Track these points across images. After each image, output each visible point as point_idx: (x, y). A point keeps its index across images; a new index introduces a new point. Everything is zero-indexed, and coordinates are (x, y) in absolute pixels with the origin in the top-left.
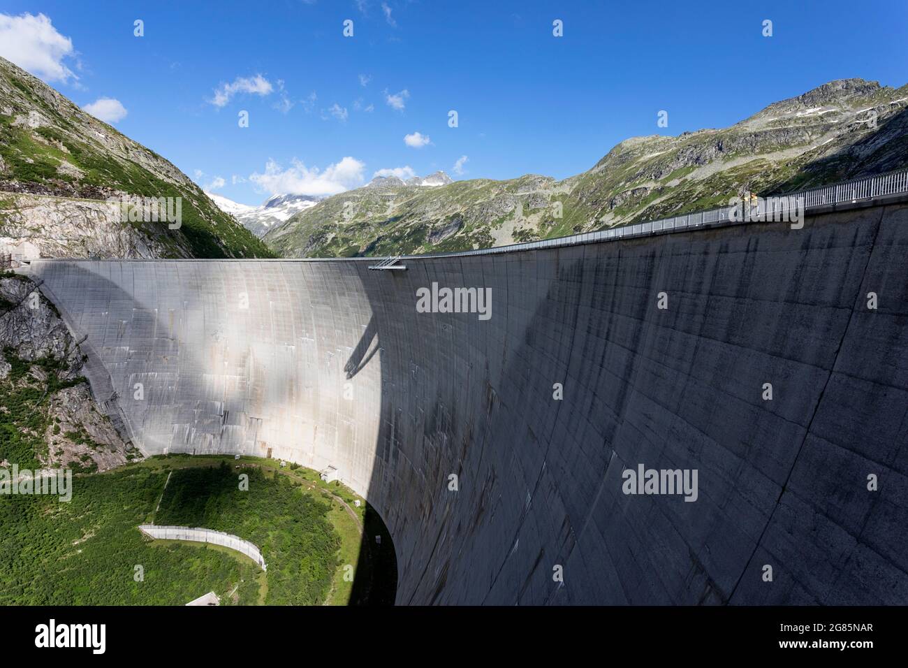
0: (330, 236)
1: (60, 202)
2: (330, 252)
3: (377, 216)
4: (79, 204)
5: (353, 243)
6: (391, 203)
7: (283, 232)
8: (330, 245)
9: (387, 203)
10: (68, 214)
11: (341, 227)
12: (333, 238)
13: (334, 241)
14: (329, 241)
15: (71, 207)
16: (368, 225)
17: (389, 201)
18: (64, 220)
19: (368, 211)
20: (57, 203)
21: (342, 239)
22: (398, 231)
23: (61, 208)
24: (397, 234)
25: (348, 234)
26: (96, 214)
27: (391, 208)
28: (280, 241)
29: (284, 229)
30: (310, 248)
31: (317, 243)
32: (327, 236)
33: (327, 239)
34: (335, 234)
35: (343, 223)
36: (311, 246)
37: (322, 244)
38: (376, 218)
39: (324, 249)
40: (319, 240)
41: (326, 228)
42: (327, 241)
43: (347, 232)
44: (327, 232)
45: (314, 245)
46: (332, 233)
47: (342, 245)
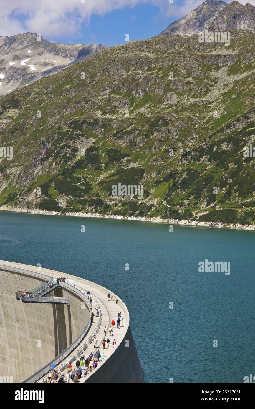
0: (84, 145)
2: (79, 180)
3: (187, 104)
5: (129, 162)
6: (221, 74)
8: (80, 164)
9: (214, 74)
11: (106, 125)
12: (90, 150)
14: (79, 156)
16: (166, 123)
17: (218, 68)
19: (167, 89)
21: (108, 152)
22: (229, 139)
24: (224, 147)
25: (120, 142)
27: (221, 83)
30: (39, 167)
31: (54, 159)
32: (77, 144)
33: (76, 150)
34: (94, 141)
35: (113, 117)
36: (42, 164)
37: (66, 162)
38: (184, 108)
39: (67, 173)
40: (59, 153)
41: (77, 125)
42: (74, 156)
43: (119, 138)
44: (79, 136)
45: (48, 163)
46: (87, 138)
47: (107, 165)
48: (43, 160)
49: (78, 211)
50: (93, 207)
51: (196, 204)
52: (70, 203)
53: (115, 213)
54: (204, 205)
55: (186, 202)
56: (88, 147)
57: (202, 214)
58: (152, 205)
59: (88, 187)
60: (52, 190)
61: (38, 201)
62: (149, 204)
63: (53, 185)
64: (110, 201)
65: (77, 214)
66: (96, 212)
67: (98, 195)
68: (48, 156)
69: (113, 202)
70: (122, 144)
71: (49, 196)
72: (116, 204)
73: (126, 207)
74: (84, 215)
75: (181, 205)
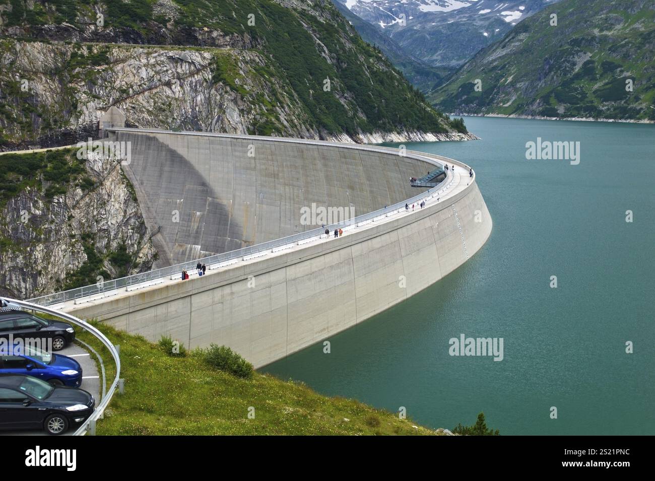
0: (580, 61)
1: (151, 53)
2: (576, 89)
4: (171, 54)
5: (621, 72)
7: (501, 52)
8: (578, 76)
10: (158, 68)
11: (603, 40)
12: (586, 64)
13: (588, 70)
14: (577, 69)
15: (162, 59)
18: (153, 77)
20: (148, 54)
21: (603, 64)
23: (152, 61)
25: (614, 55)
26: (187, 66)
28: (495, 68)
29: (504, 47)
30: (543, 81)
31: (555, 73)
32: (576, 59)
33: (574, 64)
34: (591, 55)
35: (609, 34)
36: (545, 78)
37: (565, 75)
39: (565, 84)
40: (560, 67)
41: (576, 42)
42: (573, 69)
43: (614, 51)
44: (577, 52)
45: (550, 77)
46: (585, 53)
47: (601, 76)
48: (546, 74)
49: (574, 116)
50: (587, 113)
52: (567, 109)
53: (607, 117)
56: (585, 60)
58: (641, 109)
59: (584, 95)
60: (553, 100)
61: (541, 109)
62: (638, 108)
63: (553, 95)
64: (603, 106)
65: (573, 119)
66: (590, 117)
67: (592, 102)
68: (550, 72)
69: (606, 108)
70: (616, 56)
71: (550, 104)
72: (608, 109)
73: (617, 111)
74: (580, 119)
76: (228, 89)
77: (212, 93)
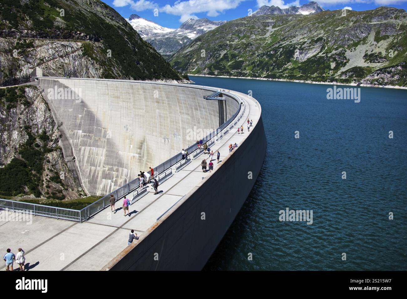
0: (223, 53)
1: (54, 43)
2: (221, 65)
3: (258, 38)
4: (63, 43)
5: (239, 58)
6: (270, 28)
7: (190, 49)
8: (222, 59)
9: (267, 28)
10: (57, 49)
11: (231, 46)
13: (226, 57)
14: (221, 56)
15: (59, 45)
16: (251, 45)
17: (269, 26)
18: (55, 53)
19: (251, 33)
20: (52, 43)
21: (231, 55)
22: (273, 50)
23: (54, 46)
24: (272, 52)
25: (235, 52)
26: (70, 49)
27: (270, 31)
28: (188, 55)
29: (191, 47)
30: (208, 61)
31: (213, 58)
32: (221, 52)
33: (220, 55)
34: (226, 51)
35: (233, 43)
36: (209, 60)
37: (217, 59)
38: (257, 40)
39: (218, 62)
40: (215, 56)
41: (220, 46)
42: (220, 57)
43: (235, 50)
44: (221, 50)
45: (211, 60)
46: (224, 50)
47: (231, 60)
48: (209, 58)
49: (221, 75)
51: (262, 72)
52: (218, 73)
53: (234, 76)
54: (265, 72)
55: (259, 72)
56: (224, 53)
57: (264, 76)
58: (247, 73)
59: (225, 67)
60: (213, 69)
61: (208, 72)
62: (246, 73)
63: (213, 67)
65: (221, 77)
66: (227, 76)
67: (228, 70)
68: (211, 57)
69: (233, 72)
70: (236, 52)
71: (211, 71)
72: (234, 73)
73: (238, 74)
74: (224, 77)
75: (257, 73)
76: (90, 59)
77: (82, 60)
